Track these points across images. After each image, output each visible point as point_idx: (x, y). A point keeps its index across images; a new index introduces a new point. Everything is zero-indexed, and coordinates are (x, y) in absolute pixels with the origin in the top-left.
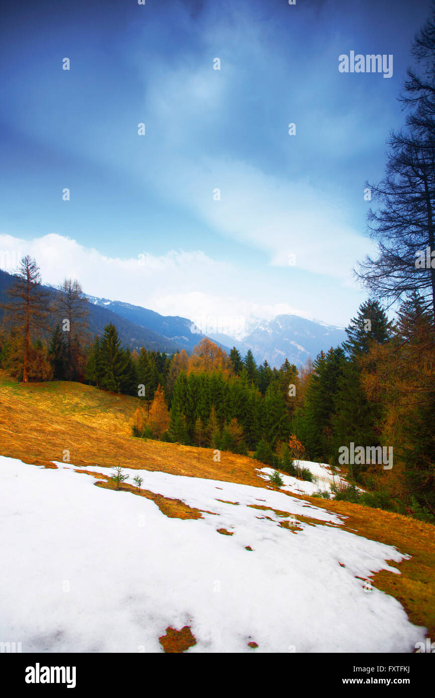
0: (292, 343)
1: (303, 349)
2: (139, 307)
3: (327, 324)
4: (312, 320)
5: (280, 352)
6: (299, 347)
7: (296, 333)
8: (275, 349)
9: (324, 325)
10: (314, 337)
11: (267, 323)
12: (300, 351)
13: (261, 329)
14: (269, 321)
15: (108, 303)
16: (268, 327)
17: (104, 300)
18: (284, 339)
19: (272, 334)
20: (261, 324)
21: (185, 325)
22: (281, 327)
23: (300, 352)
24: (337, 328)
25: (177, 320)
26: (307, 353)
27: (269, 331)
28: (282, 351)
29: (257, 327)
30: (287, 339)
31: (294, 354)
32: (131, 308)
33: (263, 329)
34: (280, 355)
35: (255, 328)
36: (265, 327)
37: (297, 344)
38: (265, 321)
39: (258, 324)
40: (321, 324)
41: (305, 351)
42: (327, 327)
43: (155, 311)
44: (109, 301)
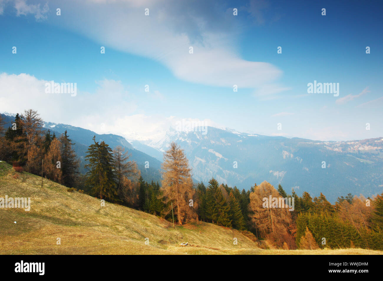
0: (211, 151)
1: (220, 156)
2: (79, 128)
3: (239, 132)
4: (225, 129)
5: (200, 159)
6: (217, 154)
7: (213, 142)
8: (196, 157)
9: (236, 133)
10: (229, 144)
11: (186, 135)
12: (218, 157)
13: (181, 140)
14: (187, 133)
15: (54, 126)
16: (187, 138)
17: (50, 124)
18: (203, 148)
19: (191, 144)
20: (180, 136)
21: (117, 140)
22: (198, 137)
23: (218, 159)
24: (248, 135)
25: (111, 137)
26: (225, 159)
27: (188, 141)
28: (202, 158)
29: (177, 139)
30: (205, 148)
31: (213, 161)
32: (73, 129)
33: (183, 140)
34: (201, 162)
35: (176, 140)
36: (185, 138)
37: (215, 152)
38: (184, 133)
39: (178, 136)
40: (234, 133)
41: (223, 157)
42: (239, 135)
43: (92, 131)
44: (54, 124)
